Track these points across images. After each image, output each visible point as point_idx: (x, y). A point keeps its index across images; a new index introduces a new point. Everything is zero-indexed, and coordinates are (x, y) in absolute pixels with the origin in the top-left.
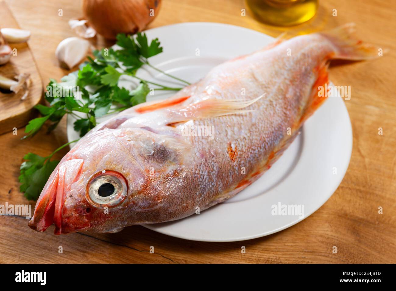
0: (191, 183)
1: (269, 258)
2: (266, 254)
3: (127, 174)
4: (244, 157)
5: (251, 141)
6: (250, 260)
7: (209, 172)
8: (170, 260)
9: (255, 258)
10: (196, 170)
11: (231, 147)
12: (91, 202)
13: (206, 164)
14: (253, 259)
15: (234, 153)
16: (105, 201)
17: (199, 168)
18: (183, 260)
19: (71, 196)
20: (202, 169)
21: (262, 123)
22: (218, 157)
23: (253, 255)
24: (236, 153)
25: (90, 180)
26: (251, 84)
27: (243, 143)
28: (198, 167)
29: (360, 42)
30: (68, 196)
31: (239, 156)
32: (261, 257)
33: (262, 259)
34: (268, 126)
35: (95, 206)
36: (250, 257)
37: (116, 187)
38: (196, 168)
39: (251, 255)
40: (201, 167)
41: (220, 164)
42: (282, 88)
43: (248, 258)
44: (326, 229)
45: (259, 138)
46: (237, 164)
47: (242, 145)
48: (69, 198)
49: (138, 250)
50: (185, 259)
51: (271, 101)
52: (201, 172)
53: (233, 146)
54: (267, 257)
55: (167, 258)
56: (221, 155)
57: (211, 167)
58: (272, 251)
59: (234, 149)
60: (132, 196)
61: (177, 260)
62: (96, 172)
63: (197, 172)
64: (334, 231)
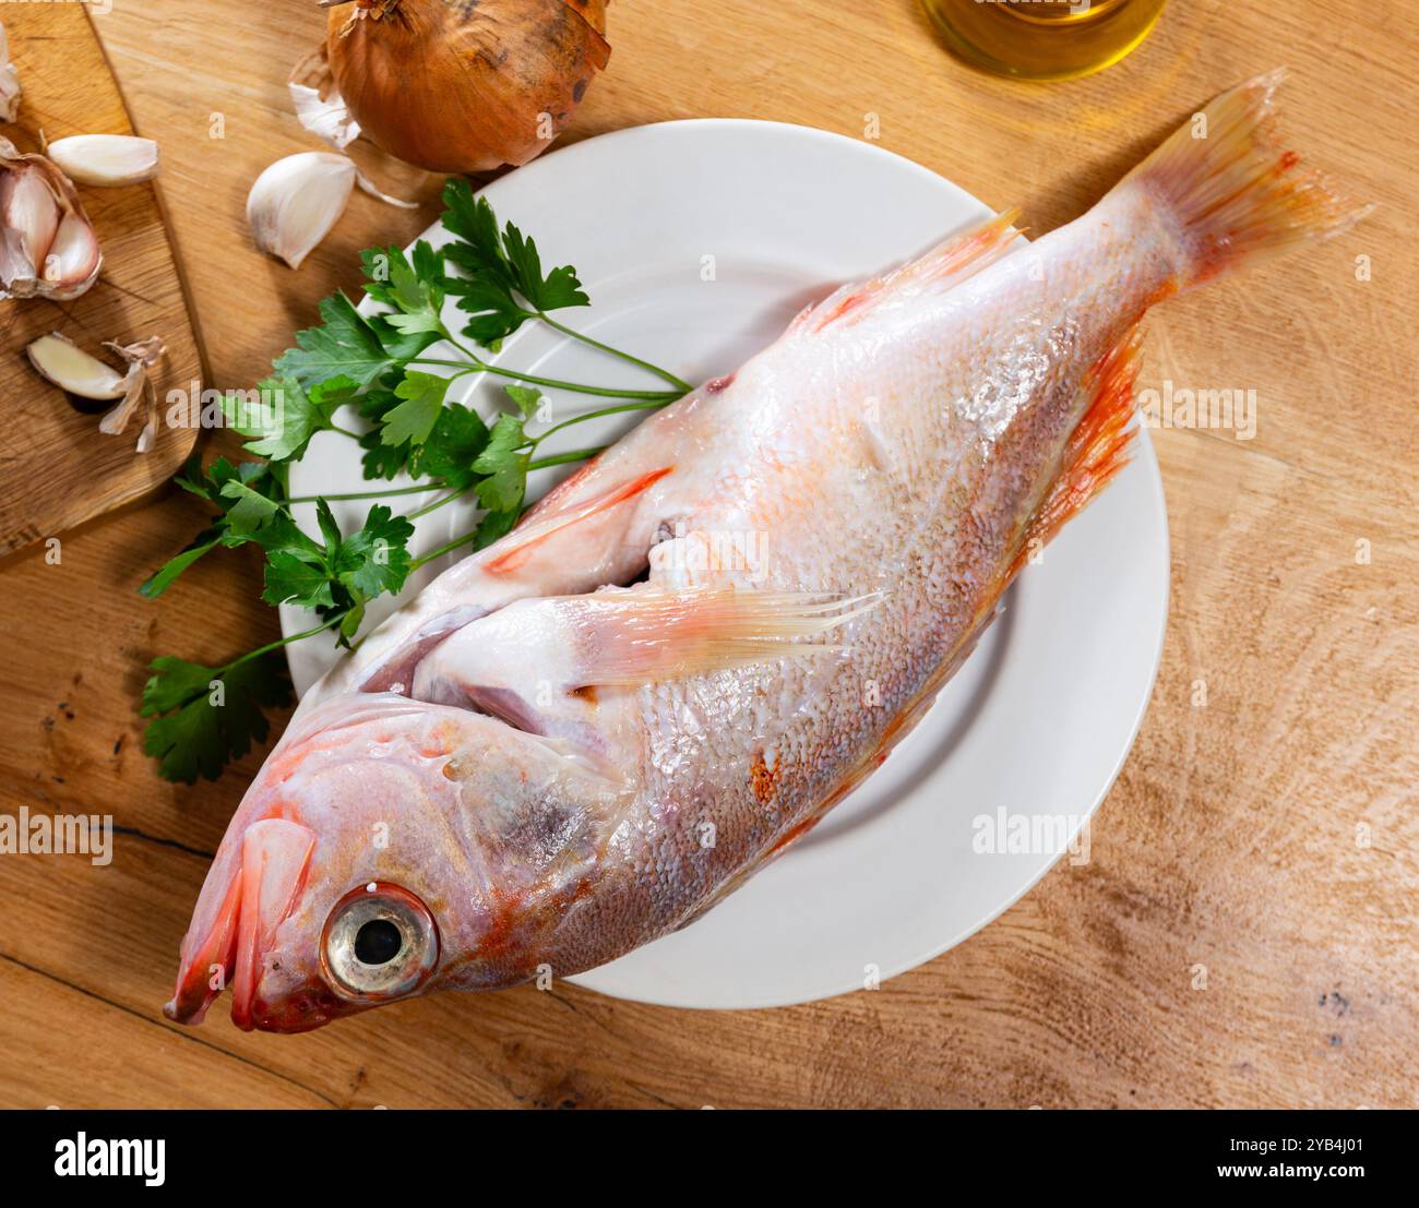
0: (628, 906)
1: (847, 1013)
3: (440, 905)
4: (803, 778)
5: (830, 723)
6: (795, 1016)
7: (684, 858)
10: (646, 862)
11: (763, 762)
12: (333, 981)
13: (679, 836)
14: (800, 1014)
15: (772, 776)
16: (375, 978)
17: (654, 854)
19: (276, 967)
20: (663, 855)
21: (871, 654)
22: (717, 803)
24: (775, 777)
25: (333, 912)
26: (857, 491)
27: (803, 739)
28: (651, 853)
29: (1289, 161)
30: (268, 965)
31: (783, 781)
34: (893, 655)
35: (345, 997)
37: (408, 933)
38: (646, 856)
40: (662, 849)
41: (722, 823)
42: (964, 482)
44: (1030, 923)
45: (854, 706)
46: (776, 806)
47: (800, 745)
48: (273, 972)
50: (609, 1004)
51: (915, 558)
52: (659, 868)
53: (769, 758)
55: (560, 999)
56: (727, 796)
57: (691, 840)
59: (770, 767)
60: (450, 967)
61: (587, 1008)
62: (351, 886)
63: (647, 869)
64: (1050, 930)
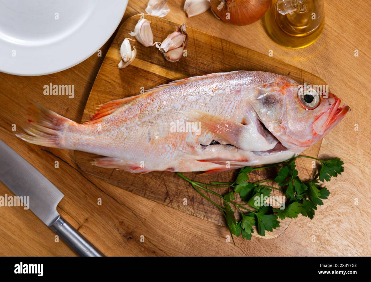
2: (196, 231)
8: (136, 216)
9: (188, 231)
18: (144, 218)
23: (188, 229)
32: (192, 232)
33: (192, 233)
36: (185, 230)
39: (186, 228)
43: (184, 230)
49: (119, 203)
54: (196, 233)
58: (201, 230)
61: (140, 218)
